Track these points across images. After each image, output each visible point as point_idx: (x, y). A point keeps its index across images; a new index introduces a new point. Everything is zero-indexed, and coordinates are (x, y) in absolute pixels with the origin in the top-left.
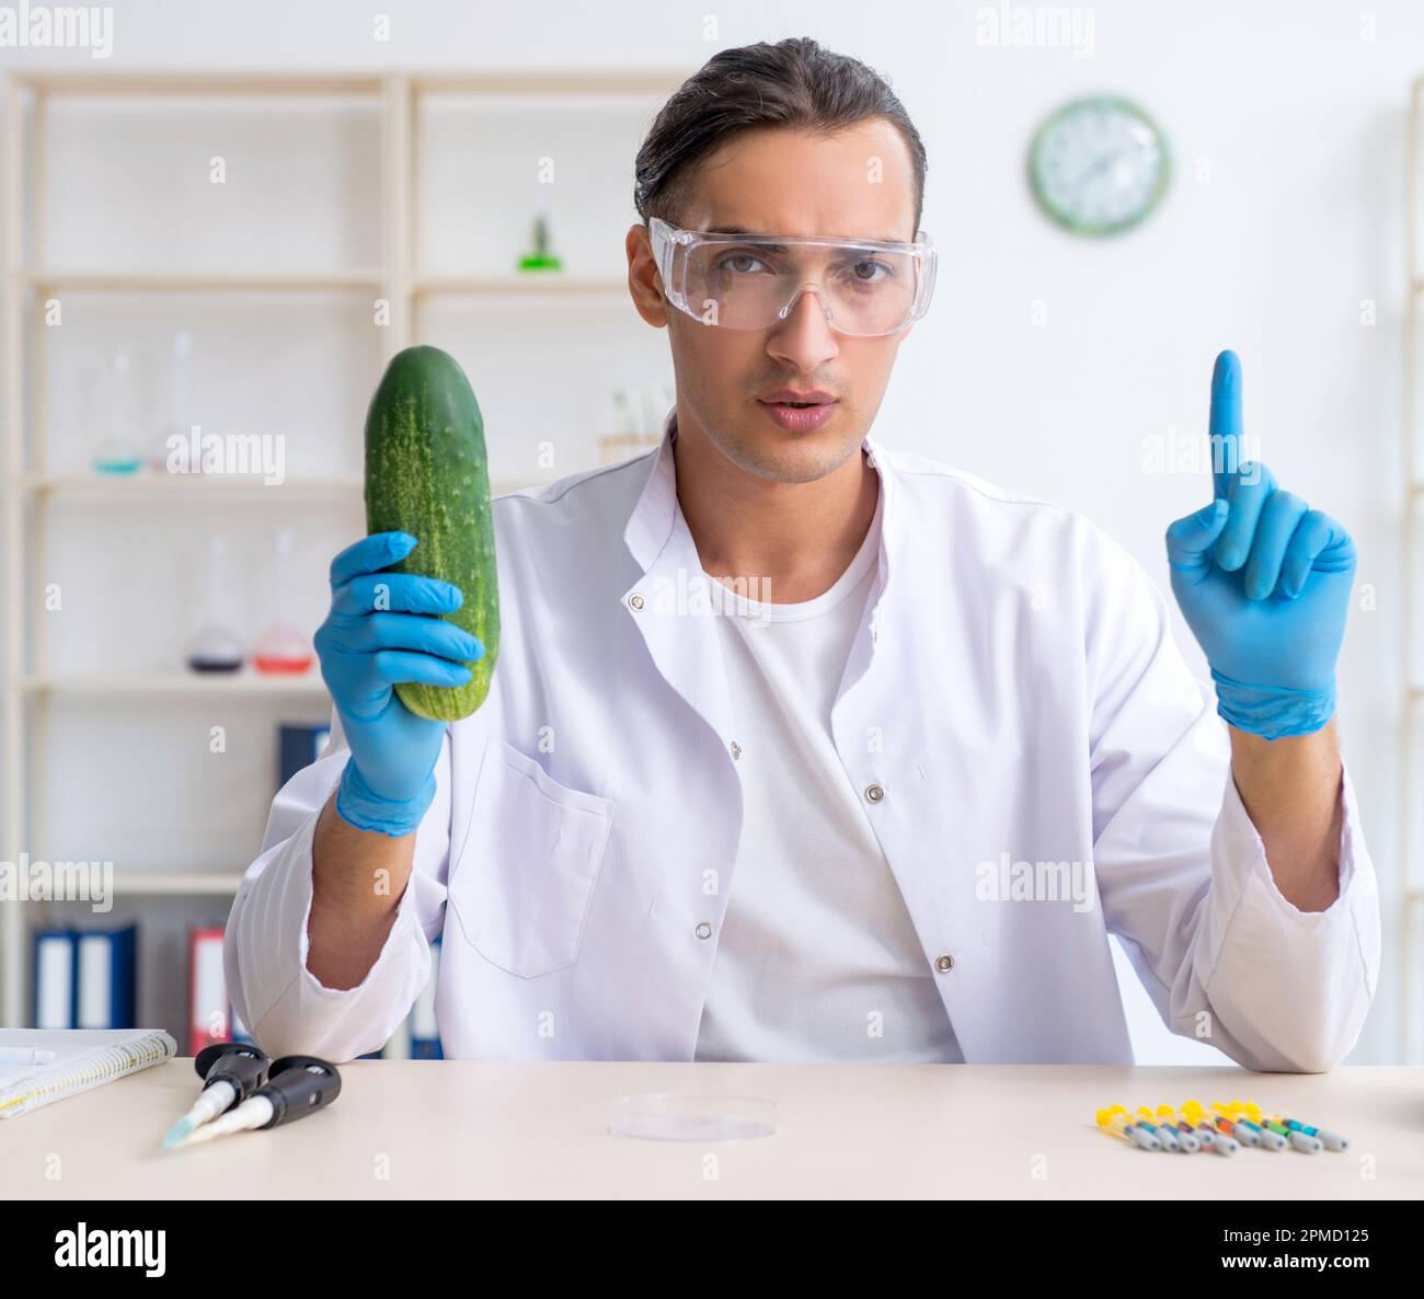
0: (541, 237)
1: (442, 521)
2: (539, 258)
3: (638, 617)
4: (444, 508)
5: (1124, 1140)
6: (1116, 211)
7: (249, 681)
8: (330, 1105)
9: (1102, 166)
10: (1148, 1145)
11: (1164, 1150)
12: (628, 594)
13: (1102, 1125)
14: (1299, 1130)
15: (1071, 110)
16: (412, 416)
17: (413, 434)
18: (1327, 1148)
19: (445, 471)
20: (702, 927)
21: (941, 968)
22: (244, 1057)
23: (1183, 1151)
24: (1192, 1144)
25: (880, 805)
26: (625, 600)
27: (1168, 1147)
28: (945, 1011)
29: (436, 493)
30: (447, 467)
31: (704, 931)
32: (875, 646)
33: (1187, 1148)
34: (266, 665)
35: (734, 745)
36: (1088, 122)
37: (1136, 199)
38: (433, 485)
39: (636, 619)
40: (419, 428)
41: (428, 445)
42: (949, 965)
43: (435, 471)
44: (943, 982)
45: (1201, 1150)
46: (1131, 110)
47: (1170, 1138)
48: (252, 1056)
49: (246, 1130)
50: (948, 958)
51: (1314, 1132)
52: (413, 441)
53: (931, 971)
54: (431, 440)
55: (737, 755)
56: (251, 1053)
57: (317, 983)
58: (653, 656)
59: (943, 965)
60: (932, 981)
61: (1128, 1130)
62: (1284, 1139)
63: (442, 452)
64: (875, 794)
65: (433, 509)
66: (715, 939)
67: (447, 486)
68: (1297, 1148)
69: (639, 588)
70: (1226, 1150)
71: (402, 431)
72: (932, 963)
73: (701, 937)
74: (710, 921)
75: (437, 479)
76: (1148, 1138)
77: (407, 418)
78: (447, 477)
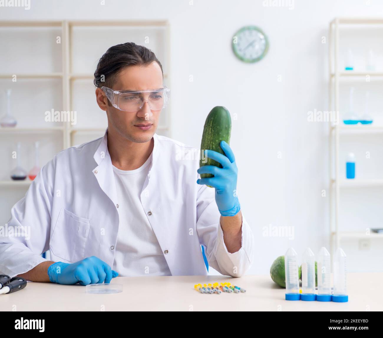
1: (213, 146)
3: (96, 175)
4: (214, 143)
5: (199, 291)
6: (255, 56)
9: (251, 44)
10: (203, 292)
11: (206, 293)
12: (94, 170)
13: (195, 289)
14: (237, 288)
15: (243, 30)
16: (212, 122)
17: (211, 126)
18: (241, 292)
19: (216, 136)
21: (165, 252)
23: (210, 293)
24: (212, 292)
25: (151, 216)
26: (93, 171)
27: (207, 292)
28: (167, 263)
29: (213, 140)
30: (216, 135)
31: (112, 248)
33: (211, 293)
35: (117, 205)
36: (247, 33)
37: (260, 54)
38: (213, 138)
39: (96, 176)
40: (212, 125)
41: (213, 129)
42: (167, 252)
43: (213, 135)
44: (166, 256)
45: (214, 293)
46: (258, 30)
47: (208, 290)
50: (167, 251)
51: (239, 289)
52: (210, 127)
53: (163, 254)
54: (214, 128)
55: (118, 207)
58: (99, 184)
59: (166, 252)
60: (163, 256)
61: (200, 289)
62: (232, 290)
63: (216, 131)
64: (150, 213)
65: (211, 143)
66: (115, 249)
67: (215, 139)
68: (235, 292)
69: (97, 169)
70: (219, 293)
71: (209, 124)
72: (163, 252)
73: (111, 249)
74: (114, 245)
75: (213, 137)
76: (203, 290)
77: (211, 122)
78: (216, 137)
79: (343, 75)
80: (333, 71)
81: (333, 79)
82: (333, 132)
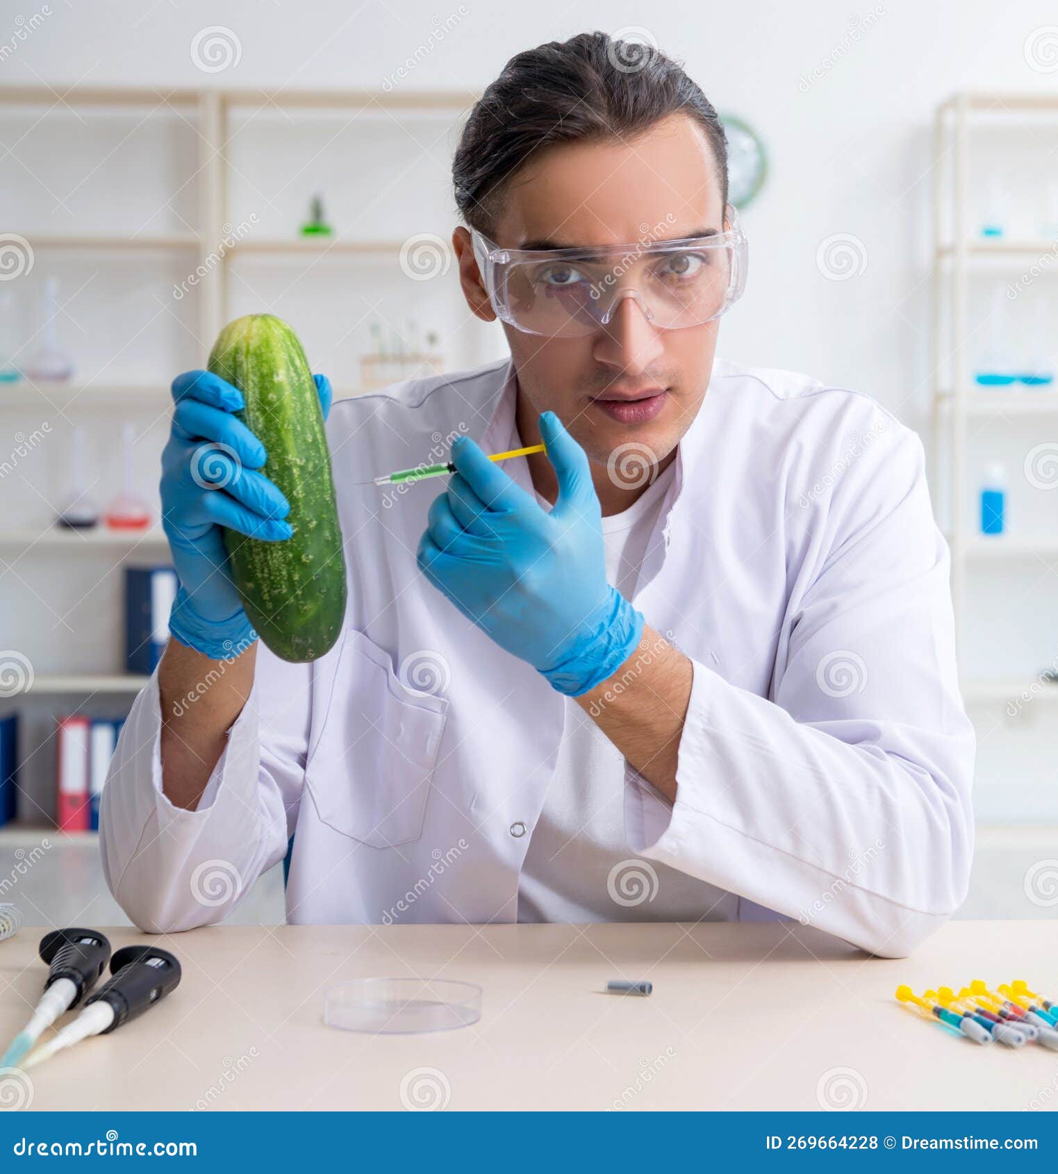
0: (317, 210)
2: (316, 225)
7: (102, 535)
8: (170, 993)
20: (517, 826)
22: (85, 945)
31: (518, 829)
32: (667, 549)
34: (116, 523)
48: (95, 942)
49: (88, 1038)
56: (94, 939)
57: (168, 802)
66: (528, 837)
73: (514, 835)
74: (525, 821)
79: (977, 250)
80: (946, 238)
81: (947, 263)
82: (946, 407)
